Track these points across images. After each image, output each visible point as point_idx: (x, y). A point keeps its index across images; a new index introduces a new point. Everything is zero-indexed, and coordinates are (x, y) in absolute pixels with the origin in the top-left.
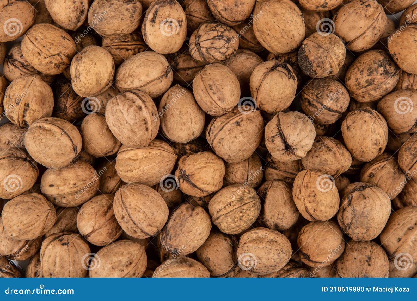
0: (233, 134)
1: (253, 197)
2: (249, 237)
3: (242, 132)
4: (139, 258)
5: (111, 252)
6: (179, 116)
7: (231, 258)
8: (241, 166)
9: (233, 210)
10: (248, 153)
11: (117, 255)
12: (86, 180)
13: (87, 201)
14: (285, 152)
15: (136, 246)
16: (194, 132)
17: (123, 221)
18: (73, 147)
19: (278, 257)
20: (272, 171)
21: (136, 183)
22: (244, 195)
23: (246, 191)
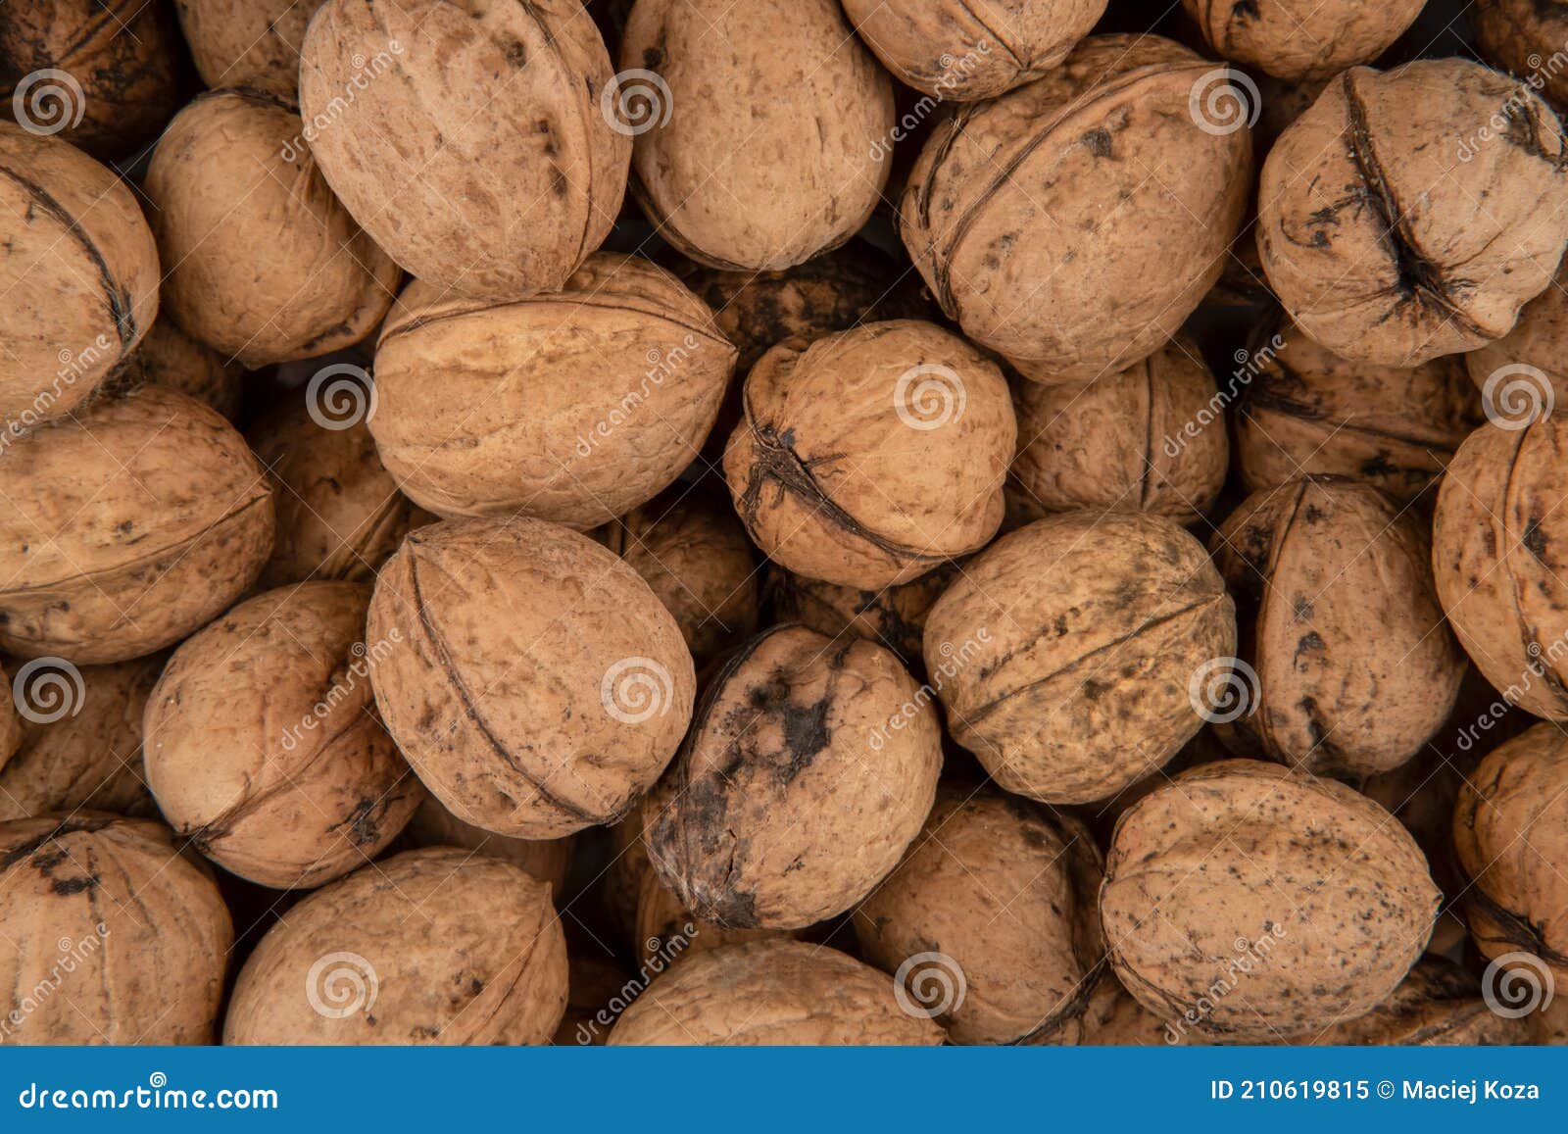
0: (1076, 207)
1: (1197, 584)
2: (1176, 820)
3: (1124, 195)
4: (523, 953)
5: (359, 924)
6: (748, 102)
7: (1065, 946)
8: (1109, 403)
9: (1082, 660)
10: (1156, 323)
11: (394, 942)
12: (193, 501)
13: (204, 626)
14: (1398, 305)
15: (503, 883)
16: (834, 202)
17: (428, 736)
18: (103, 297)
19: (1362, 936)
20: (1289, 431)
21: (494, 512)
22: (1142, 568)
23: (1155, 546)
